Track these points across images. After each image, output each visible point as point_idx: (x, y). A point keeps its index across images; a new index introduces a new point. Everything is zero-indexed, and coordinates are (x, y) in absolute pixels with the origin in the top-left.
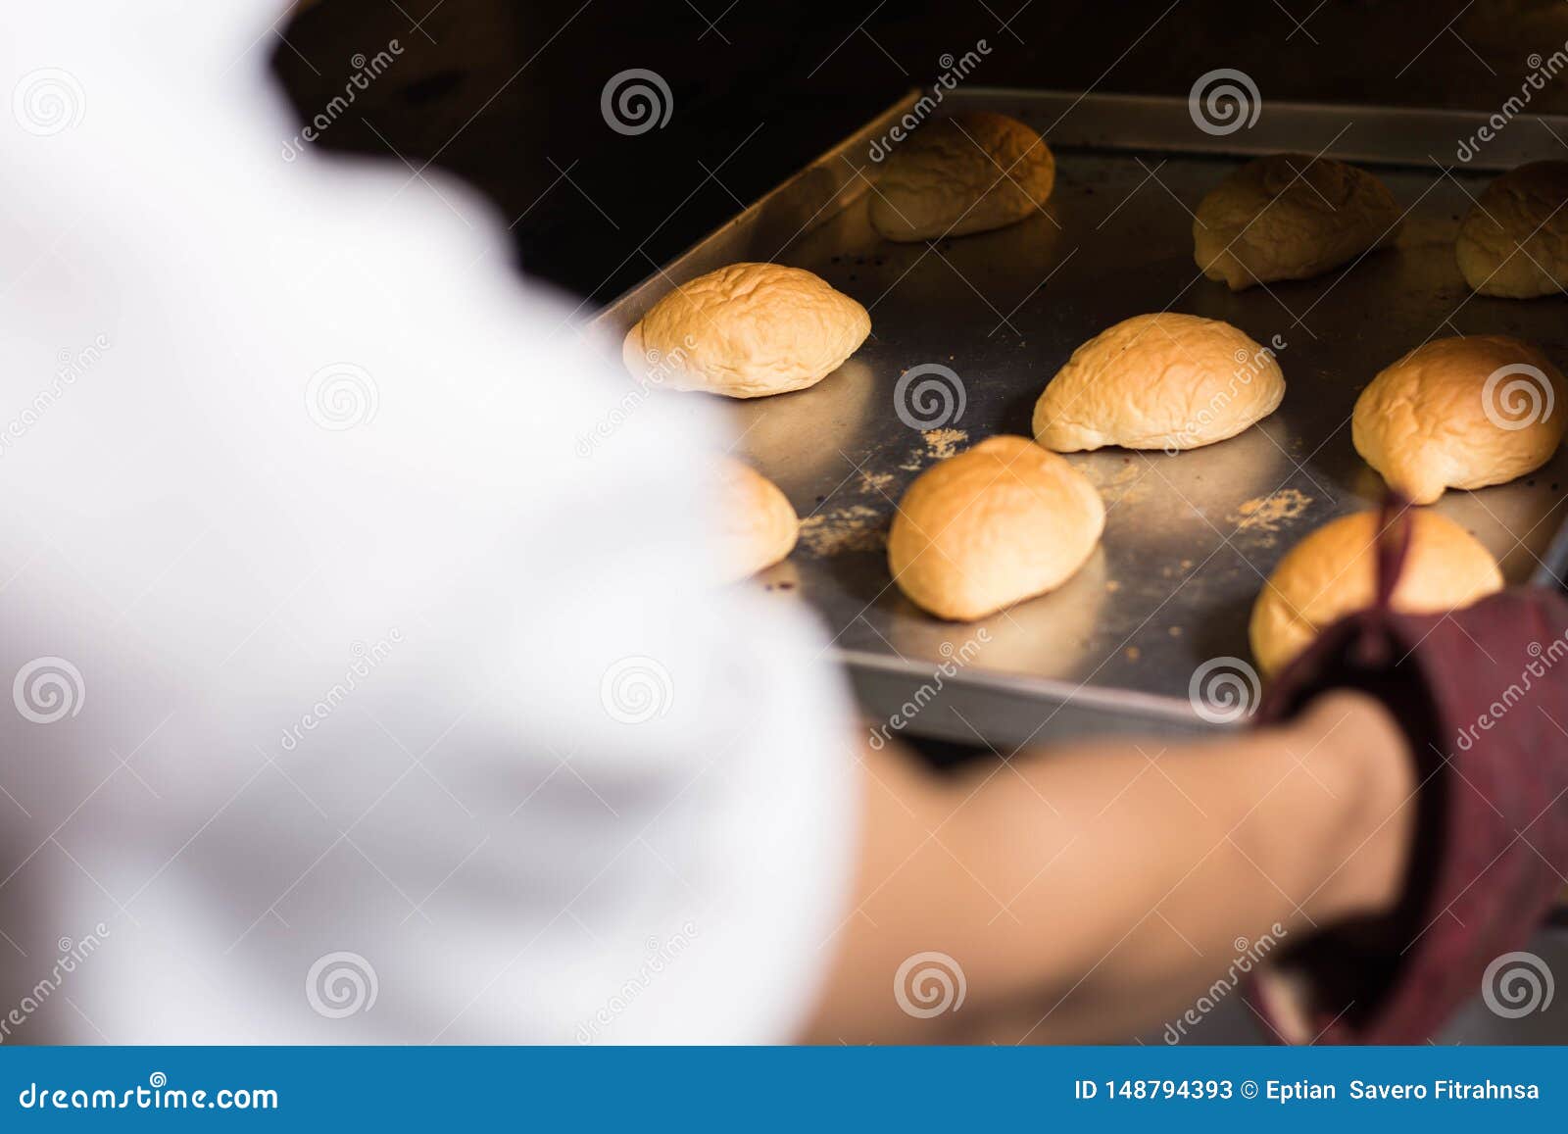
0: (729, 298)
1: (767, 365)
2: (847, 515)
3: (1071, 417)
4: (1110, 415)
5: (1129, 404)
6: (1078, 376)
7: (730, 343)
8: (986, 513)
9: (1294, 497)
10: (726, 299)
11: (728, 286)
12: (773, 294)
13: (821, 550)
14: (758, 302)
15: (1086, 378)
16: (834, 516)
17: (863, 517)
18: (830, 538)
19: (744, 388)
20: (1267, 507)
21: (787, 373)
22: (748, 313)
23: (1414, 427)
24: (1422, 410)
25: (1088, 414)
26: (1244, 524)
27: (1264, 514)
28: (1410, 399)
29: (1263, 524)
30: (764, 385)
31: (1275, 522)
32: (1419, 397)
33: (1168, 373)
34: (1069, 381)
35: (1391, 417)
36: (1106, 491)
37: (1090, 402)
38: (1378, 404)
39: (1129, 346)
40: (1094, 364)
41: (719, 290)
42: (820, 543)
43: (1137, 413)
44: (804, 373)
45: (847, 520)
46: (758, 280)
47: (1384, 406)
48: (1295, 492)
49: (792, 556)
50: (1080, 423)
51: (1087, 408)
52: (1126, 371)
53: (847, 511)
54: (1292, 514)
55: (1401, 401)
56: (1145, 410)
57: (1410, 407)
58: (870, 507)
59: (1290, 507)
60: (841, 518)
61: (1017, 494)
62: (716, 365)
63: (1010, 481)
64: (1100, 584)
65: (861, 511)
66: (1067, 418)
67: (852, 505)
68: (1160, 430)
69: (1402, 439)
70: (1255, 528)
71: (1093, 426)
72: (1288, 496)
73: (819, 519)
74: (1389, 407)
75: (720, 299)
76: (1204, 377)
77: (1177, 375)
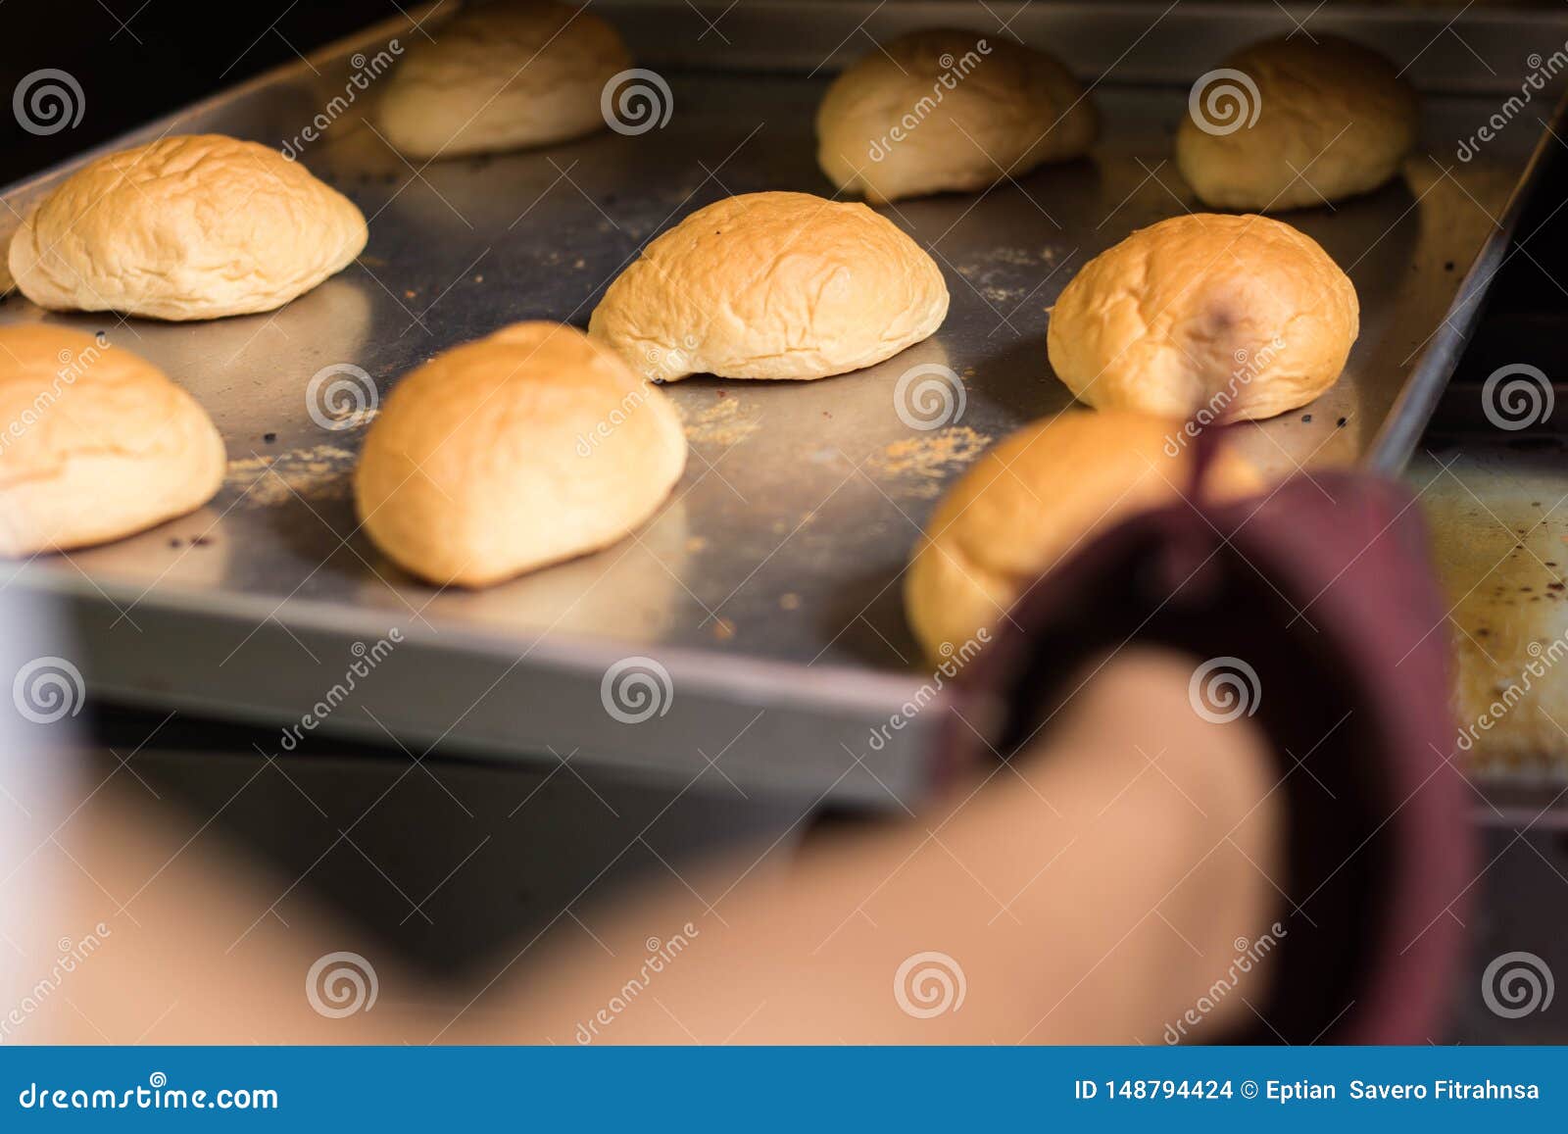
0: (158, 177)
1: (212, 269)
2: (307, 457)
3: (642, 331)
4: (697, 325)
5: (725, 308)
6: (651, 274)
7: (158, 238)
8: (503, 422)
9: (965, 436)
10: (153, 177)
11: (158, 160)
12: (222, 170)
13: (263, 498)
14: (199, 180)
15: (663, 274)
16: (288, 457)
17: (331, 459)
18: (279, 485)
19: (176, 303)
20: (927, 448)
21: (237, 284)
22: (184, 195)
23: (1139, 330)
24: (1152, 307)
25: (665, 325)
26: (894, 469)
27: (921, 457)
28: (1133, 292)
29: (920, 468)
30: (207, 300)
31: (938, 467)
32: (1147, 288)
33: (782, 264)
34: (638, 278)
35: (1107, 317)
36: (690, 429)
37: (668, 309)
38: (1086, 302)
39: (726, 228)
40: (674, 255)
41: (145, 165)
42: (260, 488)
43: (737, 323)
44: (264, 285)
45: (307, 462)
46: (202, 153)
47: (1096, 303)
48: (967, 430)
49: (217, 502)
50: (654, 339)
51: (663, 315)
52: (721, 262)
53: (308, 451)
54: (963, 456)
55: (1121, 295)
56: (748, 318)
57: (1134, 304)
58: (342, 447)
59: (959, 449)
60: (297, 459)
61: (551, 396)
62: (136, 268)
63: (544, 377)
64: (676, 540)
65: (329, 451)
66: (636, 333)
67: (317, 444)
68: (770, 349)
69: (1123, 347)
70: (910, 473)
71: (673, 343)
72: (956, 436)
73: (263, 461)
74: (1103, 304)
75: (146, 177)
76: (834, 272)
77: (793, 269)
